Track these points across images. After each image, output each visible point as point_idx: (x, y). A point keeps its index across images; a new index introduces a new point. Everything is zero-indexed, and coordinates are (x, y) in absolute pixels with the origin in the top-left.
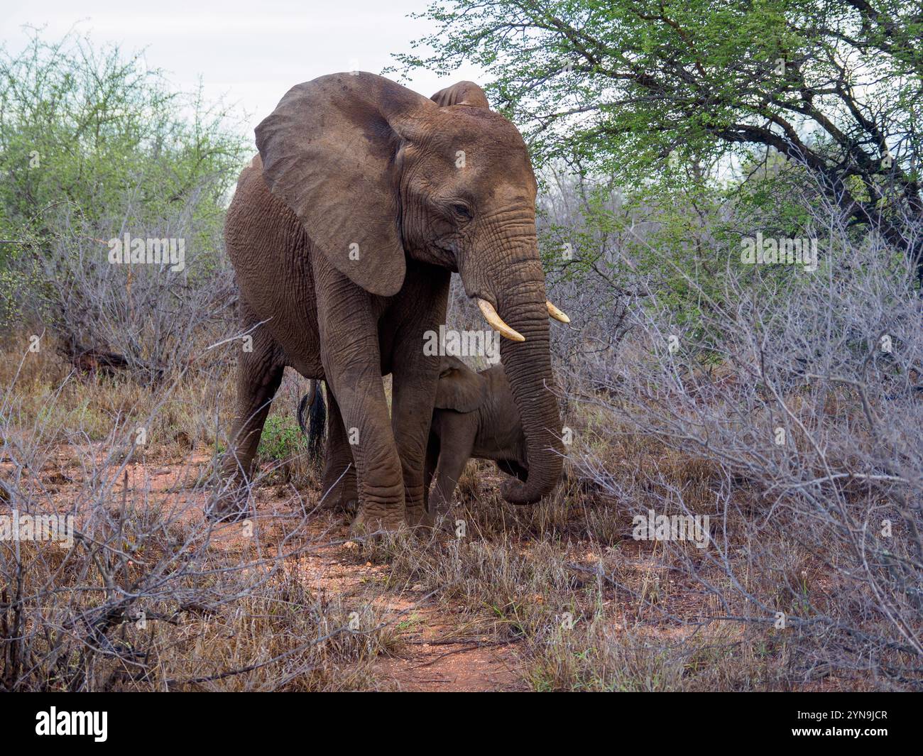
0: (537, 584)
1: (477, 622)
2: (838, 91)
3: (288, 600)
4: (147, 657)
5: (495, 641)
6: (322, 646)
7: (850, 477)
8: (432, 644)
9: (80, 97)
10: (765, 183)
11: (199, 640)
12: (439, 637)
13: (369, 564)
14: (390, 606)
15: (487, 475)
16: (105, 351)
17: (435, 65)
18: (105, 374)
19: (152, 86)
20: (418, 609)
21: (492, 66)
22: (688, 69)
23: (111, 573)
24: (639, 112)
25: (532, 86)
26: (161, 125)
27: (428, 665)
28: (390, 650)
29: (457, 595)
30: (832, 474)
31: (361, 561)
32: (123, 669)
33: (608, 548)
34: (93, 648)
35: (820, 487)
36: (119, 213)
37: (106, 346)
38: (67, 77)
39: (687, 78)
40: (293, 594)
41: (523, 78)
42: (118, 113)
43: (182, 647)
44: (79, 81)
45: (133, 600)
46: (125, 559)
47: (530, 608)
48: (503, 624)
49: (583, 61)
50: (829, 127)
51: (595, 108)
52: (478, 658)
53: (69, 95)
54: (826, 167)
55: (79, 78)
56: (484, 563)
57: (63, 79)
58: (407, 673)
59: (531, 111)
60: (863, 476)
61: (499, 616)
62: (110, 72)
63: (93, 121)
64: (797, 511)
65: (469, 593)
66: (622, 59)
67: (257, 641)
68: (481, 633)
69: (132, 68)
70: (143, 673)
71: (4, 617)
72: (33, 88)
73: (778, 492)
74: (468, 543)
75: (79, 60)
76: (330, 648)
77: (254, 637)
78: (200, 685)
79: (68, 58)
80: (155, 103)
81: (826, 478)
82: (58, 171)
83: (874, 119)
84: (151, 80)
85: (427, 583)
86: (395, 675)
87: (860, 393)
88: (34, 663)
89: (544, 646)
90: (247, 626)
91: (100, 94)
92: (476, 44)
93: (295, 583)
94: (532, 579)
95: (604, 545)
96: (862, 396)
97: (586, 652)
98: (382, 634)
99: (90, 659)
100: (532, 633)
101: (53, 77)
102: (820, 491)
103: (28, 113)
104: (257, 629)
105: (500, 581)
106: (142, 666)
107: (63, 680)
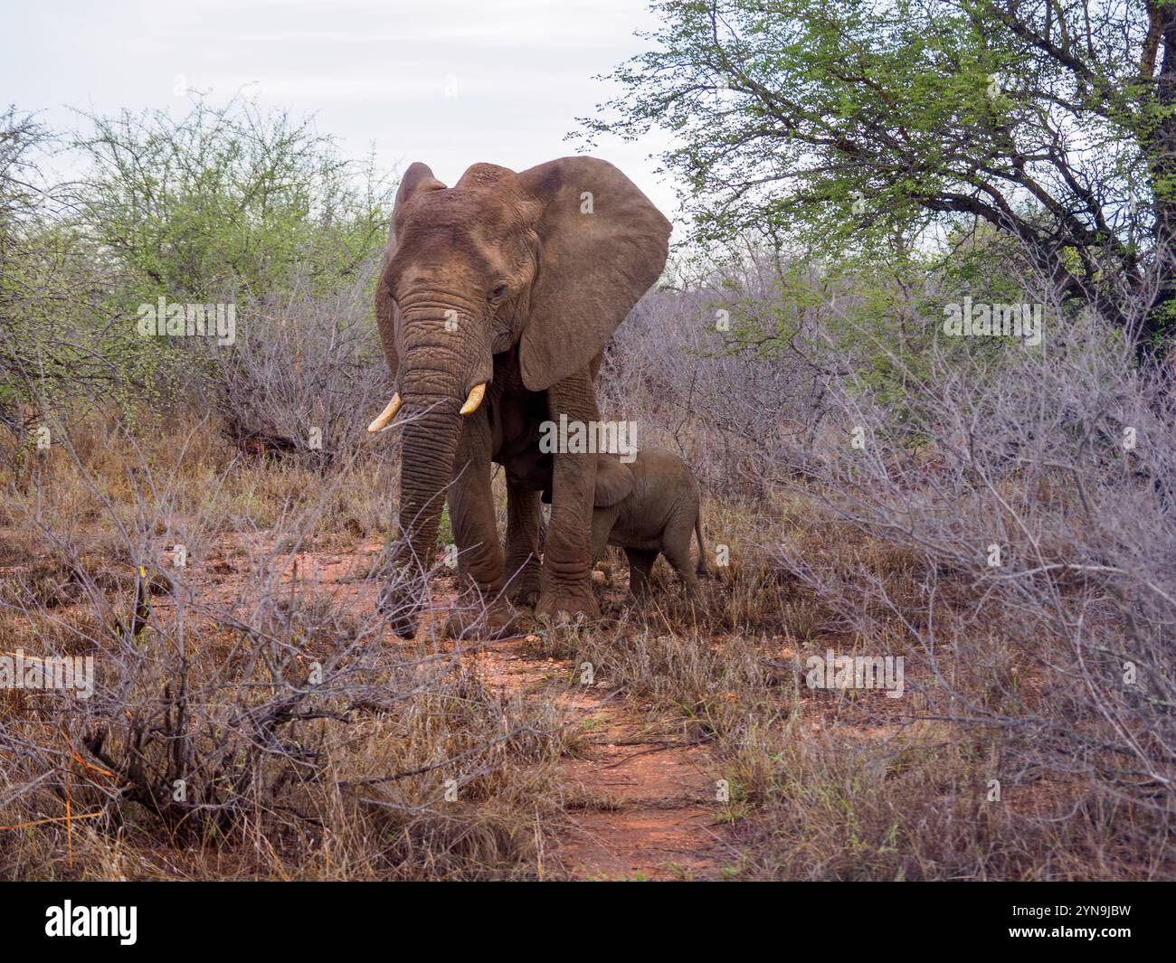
0: (730, 681)
1: (666, 722)
2: (1052, 157)
3: (465, 697)
4: (316, 757)
5: (685, 741)
6: (501, 746)
7: (1065, 568)
8: (618, 744)
9: (246, 165)
10: (973, 255)
11: (372, 738)
12: (626, 737)
13: (551, 659)
14: (574, 704)
16: (272, 433)
17: (622, 129)
18: (272, 458)
19: (322, 154)
20: (603, 707)
21: (682, 130)
22: (891, 133)
23: (280, 668)
24: (840, 180)
25: (725, 152)
26: (332, 194)
27: (614, 767)
28: (574, 750)
29: (644, 693)
30: (1046, 564)
31: (542, 656)
32: (293, 769)
33: (805, 643)
34: (261, 747)
35: (1032, 578)
36: (287, 287)
37: (274, 428)
38: (232, 144)
39: (892, 144)
40: (471, 691)
41: (716, 143)
42: (286, 182)
43: (353, 747)
44: (245, 148)
45: (302, 696)
46: (294, 653)
47: (722, 707)
48: (693, 723)
49: (779, 125)
50: (1041, 195)
51: (791, 175)
52: (666, 759)
53: (235, 163)
54: (1039, 238)
55: (245, 143)
56: (673, 658)
57: (228, 147)
58: (591, 775)
59: (724, 178)
60: (1078, 567)
61: (689, 715)
62: (277, 139)
63: (257, 192)
64: (1008, 604)
65: (657, 691)
66: (821, 123)
67: (433, 741)
68: (670, 733)
69: (302, 134)
70: (313, 774)
71: (168, 714)
72: (197, 156)
73: (986, 585)
74: (656, 638)
75: (246, 126)
76: (510, 749)
77: (429, 737)
78: (374, 786)
79: (234, 124)
80: (325, 172)
81: (1040, 569)
82: (223, 243)
83: (1090, 187)
84: (320, 147)
85: (613, 680)
86: (579, 778)
87: (1076, 479)
88: (199, 763)
89: (737, 746)
90: (421, 725)
91: (268, 162)
92: (665, 108)
93: (473, 679)
94: (724, 676)
95: (800, 640)
96: (1077, 481)
97: (781, 753)
98: (565, 734)
99: (258, 759)
100: (724, 733)
101: (218, 144)
102: (1033, 582)
103: (192, 182)
104: (433, 728)
105: (690, 678)
106: (312, 766)
107: (228, 779)
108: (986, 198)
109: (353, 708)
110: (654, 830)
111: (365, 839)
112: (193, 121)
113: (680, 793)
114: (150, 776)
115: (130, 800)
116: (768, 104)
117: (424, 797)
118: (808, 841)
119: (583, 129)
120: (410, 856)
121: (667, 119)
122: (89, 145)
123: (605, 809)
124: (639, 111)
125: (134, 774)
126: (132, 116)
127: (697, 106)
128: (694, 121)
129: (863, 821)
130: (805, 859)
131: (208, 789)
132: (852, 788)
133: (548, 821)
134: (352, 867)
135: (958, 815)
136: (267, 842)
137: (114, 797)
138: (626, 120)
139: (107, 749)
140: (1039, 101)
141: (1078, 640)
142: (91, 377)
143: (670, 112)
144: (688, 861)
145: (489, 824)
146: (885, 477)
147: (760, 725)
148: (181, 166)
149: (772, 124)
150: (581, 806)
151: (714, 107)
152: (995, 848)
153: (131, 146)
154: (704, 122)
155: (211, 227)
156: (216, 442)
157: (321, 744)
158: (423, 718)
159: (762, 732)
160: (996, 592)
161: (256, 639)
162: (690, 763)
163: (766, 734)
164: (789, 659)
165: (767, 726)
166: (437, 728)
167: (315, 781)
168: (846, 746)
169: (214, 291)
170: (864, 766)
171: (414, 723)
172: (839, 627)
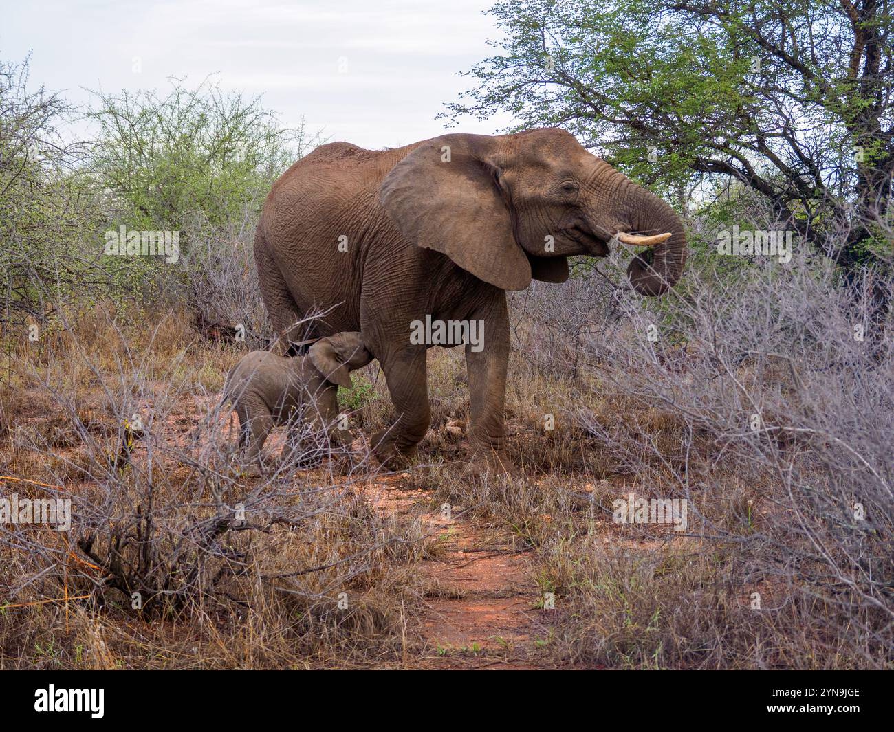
0: (546, 507)
1: (500, 536)
2: (784, 135)
3: (356, 516)
4: (246, 557)
5: (514, 550)
6: (379, 552)
7: (781, 429)
8: (465, 551)
9: (212, 131)
10: (728, 204)
11: (286, 545)
12: (471, 546)
13: (420, 490)
15: (513, 424)
16: (227, 324)
17: (477, 111)
18: (226, 342)
19: (266, 124)
20: (456, 524)
21: (520, 113)
22: (669, 116)
23: (220, 493)
24: (632, 150)
26: (273, 154)
27: (462, 567)
28: (432, 555)
29: (485, 515)
31: (413, 487)
32: (228, 566)
33: (602, 481)
34: (205, 550)
35: (758, 436)
36: (239, 220)
37: (228, 321)
38: (202, 116)
39: (669, 123)
40: (361, 512)
42: (240, 144)
43: (273, 551)
44: (211, 119)
45: (236, 514)
46: (231, 483)
47: (540, 525)
48: (519, 537)
49: (589, 109)
50: (776, 161)
51: (597, 146)
52: (499, 562)
53: (203, 130)
54: (774, 193)
55: (211, 117)
56: (507, 490)
57: (198, 118)
58: (445, 573)
60: (790, 428)
61: (516, 531)
62: (234, 113)
63: (222, 149)
64: (739, 455)
65: (494, 512)
66: (620, 108)
67: (331, 547)
68: (503, 544)
69: (251, 110)
70: (243, 569)
71: (139, 525)
72: (176, 125)
73: (725, 440)
74: (495, 475)
75: (211, 103)
76: (387, 553)
77: (329, 544)
78: (286, 579)
79: (202, 102)
80: (268, 137)
81: (762, 430)
82: (194, 188)
83: (812, 156)
84: (265, 119)
85: (463, 505)
86: (436, 575)
87: (790, 365)
88: (161, 560)
89: (549, 554)
90: (323, 536)
91: (226, 129)
92: (508, 96)
93: (363, 504)
94: (543, 503)
95: (599, 478)
96: (791, 367)
97: (580, 559)
98: (426, 543)
99: (202, 558)
100: (541, 544)
101: (191, 116)
102: (759, 439)
103: (172, 143)
104: (331, 538)
105: (518, 504)
106: (242, 564)
107: (182, 573)
108: (735, 162)
109: (272, 523)
110: (488, 613)
111: (279, 617)
112: (174, 99)
113: (508, 587)
114: (126, 569)
115: (111, 586)
116: (582, 94)
117: (322, 587)
118: (596, 622)
119: (449, 111)
120: (311, 629)
121: (510, 104)
122: (98, 115)
123: (453, 597)
124: (489, 98)
125: (114, 568)
126: (129, 95)
127: (530, 96)
128: (528, 106)
129: (636, 609)
130: (594, 635)
131: (167, 580)
132: (630, 585)
133: (413, 606)
134: (270, 636)
135: (703, 605)
136: (208, 618)
137: (100, 584)
138: (480, 105)
139: (95, 549)
140: (776, 94)
141: (789, 480)
142: (94, 283)
143: (512, 99)
144: (511, 636)
145: (369, 608)
146: (656, 362)
147: (567, 539)
148: (164, 132)
149: (585, 108)
150: (436, 595)
151: (543, 96)
152: (729, 629)
153: (129, 116)
154: (536, 107)
155: (185, 176)
156: (187, 331)
157: (249, 548)
158: (324, 530)
159: (567, 544)
160: (731, 446)
161: (203, 472)
162: (516, 565)
163: (571, 545)
164: (591, 492)
165: (570, 540)
166: (333, 537)
167: (244, 574)
168: (627, 555)
169: (186, 221)
170: (638, 569)
171: (317, 534)
172: (621, 470)
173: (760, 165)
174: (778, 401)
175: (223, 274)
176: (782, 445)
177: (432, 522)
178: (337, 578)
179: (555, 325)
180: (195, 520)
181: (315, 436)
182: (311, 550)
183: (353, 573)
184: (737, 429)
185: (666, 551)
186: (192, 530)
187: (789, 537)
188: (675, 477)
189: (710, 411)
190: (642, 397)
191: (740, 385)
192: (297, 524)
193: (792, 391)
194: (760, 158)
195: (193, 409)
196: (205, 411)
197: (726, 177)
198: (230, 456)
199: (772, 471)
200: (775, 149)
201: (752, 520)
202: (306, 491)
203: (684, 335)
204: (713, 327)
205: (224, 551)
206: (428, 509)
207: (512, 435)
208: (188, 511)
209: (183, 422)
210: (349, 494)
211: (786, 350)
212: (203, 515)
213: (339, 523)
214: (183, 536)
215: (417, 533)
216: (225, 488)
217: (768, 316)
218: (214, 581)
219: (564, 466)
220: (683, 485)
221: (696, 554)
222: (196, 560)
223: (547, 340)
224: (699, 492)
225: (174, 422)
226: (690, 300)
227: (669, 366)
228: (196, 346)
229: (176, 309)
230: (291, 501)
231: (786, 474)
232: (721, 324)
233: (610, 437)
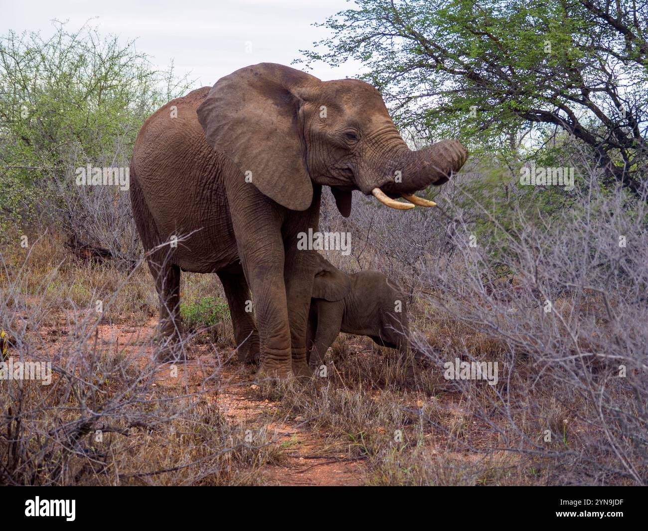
0: (381, 420)
1: (338, 445)
2: (607, 90)
3: (208, 423)
4: (106, 458)
5: (350, 458)
6: (228, 456)
7: (594, 355)
8: (306, 458)
9: (90, 70)
10: (554, 150)
11: (142, 447)
12: (311, 453)
13: (267, 401)
15: (353, 344)
16: (97, 246)
17: (329, 59)
18: (96, 262)
19: (139, 66)
20: (297, 433)
21: (368, 61)
22: (503, 70)
23: (84, 398)
24: (468, 98)
25: (395, 77)
26: (144, 92)
27: (302, 472)
28: (276, 460)
29: (325, 425)
30: (582, 353)
31: (261, 398)
32: (89, 465)
33: (432, 397)
34: (68, 449)
35: (574, 361)
36: (111, 151)
37: (98, 243)
38: (81, 56)
39: (503, 76)
40: (213, 419)
41: (390, 71)
42: (115, 83)
43: (131, 452)
44: (89, 59)
45: (98, 418)
46: (95, 389)
47: (374, 436)
48: (355, 446)
49: (431, 61)
50: (599, 114)
51: (438, 94)
52: (336, 469)
53: (82, 69)
54: (596, 142)
55: (89, 57)
56: (345, 403)
57: (78, 58)
58: (288, 477)
59: (394, 94)
60: (603, 355)
61: (353, 441)
62: (110, 55)
63: (98, 87)
64: (556, 377)
65: (333, 423)
66: (458, 61)
67: (184, 450)
68: (340, 452)
69: (126, 53)
70: (103, 468)
71: (9, 425)
72: (57, 63)
73: (543, 364)
74: (335, 389)
75: (90, 45)
76: (234, 457)
77: (182, 447)
78: (141, 478)
79: (82, 44)
80: (140, 77)
81: (577, 356)
82: (72, 121)
83: (631, 110)
84: (138, 62)
85: (305, 415)
87: (604, 298)
88: (28, 458)
89: (382, 462)
90: (178, 439)
91: (103, 69)
92: (358, 46)
93: (214, 411)
94: (377, 416)
95: (429, 395)
96: (605, 300)
97: (409, 468)
98: (270, 449)
99: (66, 457)
100: (375, 454)
101: (71, 56)
102: (574, 364)
103: (53, 80)
104: (184, 442)
105: (355, 417)
106: (102, 463)
107: (47, 470)
108: (562, 113)
109: (130, 427)
112: (56, 40)
116: (425, 47)
119: (304, 58)
121: (359, 54)
124: (341, 48)
126: (16, 35)
127: (378, 46)
128: (376, 56)
131: (33, 476)
138: (332, 53)
140: (601, 53)
141: (601, 402)
143: (361, 49)
146: (483, 291)
147: (398, 450)
148: (46, 69)
149: (428, 60)
151: (390, 47)
153: (14, 54)
154: (383, 57)
155: (64, 110)
156: (61, 250)
157: (109, 449)
158: (178, 435)
159: (398, 454)
160: (548, 369)
161: (69, 379)
162: (351, 472)
163: (401, 455)
164: (421, 407)
165: (401, 450)
166: (186, 442)
167: (104, 473)
168: (452, 465)
169: (64, 152)
170: (461, 479)
171: (171, 438)
172: (448, 388)
173: (584, 116)
174: (591, 330)
175: (95, 201)
176: (595, 370)
177: (277, 431)
178: (188, 479)
179: (395, 256)
180: (61, 422)
181: (173, 348)
182: (166, 452)
183: (202, 474)
184: (554, 354)
185: (488, 463)
186: (58, 431)
187: (599, 454)
188: (498, 397)
189: (530, 337)
190: (471, 323)
191: (558, 314)
192: (153, 429)
193: (606, 322)
194: (584, 110)
195: (63, 322)
196: (73, 323)
197: (553, 126)
198: (94, 365)
199: (586, 394)
200: (599, 103)
201: (566, 438)
202: (163, 398)
203: (511, 269)
204: (535, 261)
205: (86, 451)
206: (273, 418)
207: (352, 354)
208: (55, 414)
209: (54, 332)
210: (202, 402)
211: (601, 285)
212: (69, 417)
213: (192, 428)
214: (49, 437)
215: (263, 440)
216: (89, 394)
217: (586, 252)
218: (76, 478)
219: (398, 383)
220: (504, 404)
221: (514, 467)
222: (61, 458)
223: (387, 268)
224: (519, 410)
225: (46, 333)
226: (516, 237)
227: (494, 295)
228: (69, 264)
229: (52, 231)
230: (150, 407)
231: (597, 396)
232: (542, 259)
233: (440, 358)
